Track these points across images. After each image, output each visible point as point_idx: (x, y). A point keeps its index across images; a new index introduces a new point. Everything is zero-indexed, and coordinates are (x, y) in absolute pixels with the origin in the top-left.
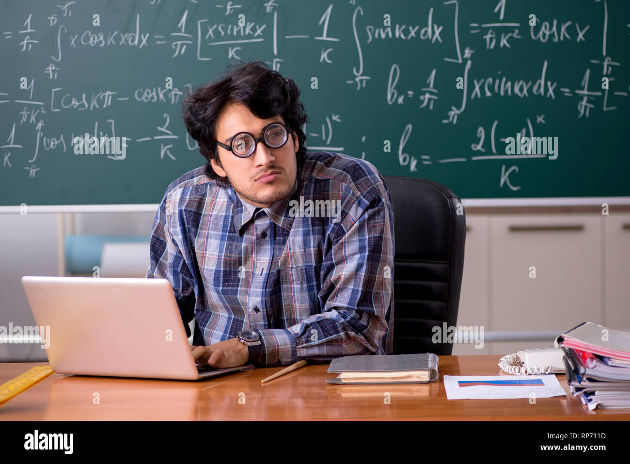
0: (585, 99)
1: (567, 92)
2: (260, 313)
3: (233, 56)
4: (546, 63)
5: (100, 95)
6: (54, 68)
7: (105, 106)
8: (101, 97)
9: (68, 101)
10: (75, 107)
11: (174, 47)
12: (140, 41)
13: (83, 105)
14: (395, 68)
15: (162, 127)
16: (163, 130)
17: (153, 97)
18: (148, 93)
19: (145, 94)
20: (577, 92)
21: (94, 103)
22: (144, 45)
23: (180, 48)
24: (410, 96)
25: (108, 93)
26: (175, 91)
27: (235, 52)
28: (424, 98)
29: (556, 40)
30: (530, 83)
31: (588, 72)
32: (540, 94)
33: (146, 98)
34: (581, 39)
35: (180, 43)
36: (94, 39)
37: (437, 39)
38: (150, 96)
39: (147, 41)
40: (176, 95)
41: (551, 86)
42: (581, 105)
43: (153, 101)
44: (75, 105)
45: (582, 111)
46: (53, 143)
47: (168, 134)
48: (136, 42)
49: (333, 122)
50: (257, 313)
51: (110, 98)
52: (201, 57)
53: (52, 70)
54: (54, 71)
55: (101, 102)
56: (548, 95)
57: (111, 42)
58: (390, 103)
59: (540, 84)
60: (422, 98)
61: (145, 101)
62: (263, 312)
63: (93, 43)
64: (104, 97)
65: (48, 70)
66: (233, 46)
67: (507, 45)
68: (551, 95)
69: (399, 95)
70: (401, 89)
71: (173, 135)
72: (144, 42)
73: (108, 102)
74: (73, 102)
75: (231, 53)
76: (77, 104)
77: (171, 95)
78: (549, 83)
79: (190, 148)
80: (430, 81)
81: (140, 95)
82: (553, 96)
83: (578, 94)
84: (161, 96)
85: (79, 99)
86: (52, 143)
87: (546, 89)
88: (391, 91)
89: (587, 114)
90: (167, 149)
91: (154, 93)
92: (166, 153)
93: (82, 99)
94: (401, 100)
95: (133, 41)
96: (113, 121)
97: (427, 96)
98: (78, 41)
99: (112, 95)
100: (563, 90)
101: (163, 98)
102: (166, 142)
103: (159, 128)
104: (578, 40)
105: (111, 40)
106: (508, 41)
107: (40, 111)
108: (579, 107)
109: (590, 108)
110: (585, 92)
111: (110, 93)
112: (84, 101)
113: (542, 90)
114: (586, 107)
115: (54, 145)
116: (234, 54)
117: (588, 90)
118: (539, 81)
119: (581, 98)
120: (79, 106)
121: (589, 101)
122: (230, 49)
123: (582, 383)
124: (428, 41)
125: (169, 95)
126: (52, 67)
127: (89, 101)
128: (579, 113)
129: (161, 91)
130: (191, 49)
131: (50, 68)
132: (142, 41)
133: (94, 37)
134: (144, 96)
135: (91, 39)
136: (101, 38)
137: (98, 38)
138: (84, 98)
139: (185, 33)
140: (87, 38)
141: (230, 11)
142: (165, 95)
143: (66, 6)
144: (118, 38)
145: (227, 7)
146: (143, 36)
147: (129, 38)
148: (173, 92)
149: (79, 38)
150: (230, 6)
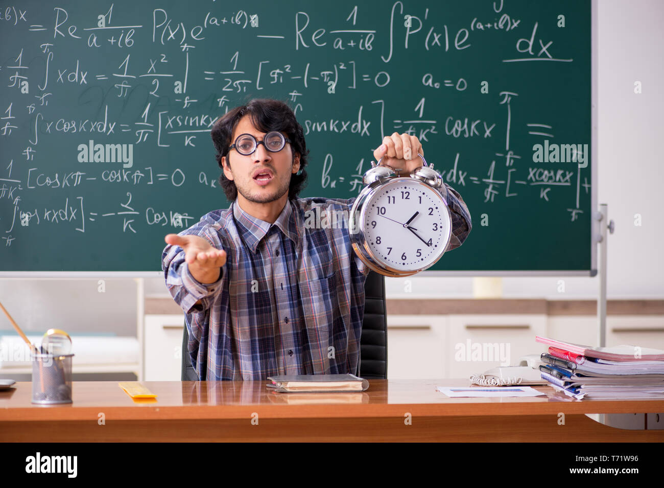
0: (491, 186)
1: (476, 180)
2: (290, 323)
3: (188, 143)
4: (458, 155)
5: (71, 175)
6: (31, 150)
7: (75, 185)
8: (72, 177)
9: (43, 180)
10: (48, 185)
11: (137, 135)
12: (108, 129)
13: (56, 184)
14: (329, 157)
15: (125, 204)
16: (126, 206)
17: (118, 178)
18: (113, 175)
19: (111, 175)
20: (484, 180)
21: (66, 182)
22: (111, 132)
23: (142, 136)
24: (341, 181)
25: (78, 173)
26: (137, 173)
27: (191, 140)
28: (354, 184)
29: (467, 136)
30: (444, 172)
31: (494, 163)
32: (453, 181)
33: (112, 179)
34: (488, 136)
35: (142, 131)
36: (67, 126)
37: (365, 132)
38: (116, 177)
39: (113, 129)
40: (138, 176)
41: (462, 174)
42: (487, 191)
43: (118, 181)
44: (49, 183)
45: (488, 197)
46: (29, 216)
47: (132, 211)
48: (104, 129)
50: (287, 323)
51: (80, 177)
52: (160, 144)
53: (29, 152)
55: (71, 181)
56: (459, 182)
57: (82, 129)
58: (324, 187)
59: (453, 173)
60: (351, 183)
61: (111, 181)
62: (292, 321)
63: (66, 130)
64: (75, 177)
66: (189, 135)
67: (425, 139)
68: (461, 183)
69: (332, 180)
70: (333, 175)
71: (135, 211)
72: (111, 130)
73: (78, 181)
74: (47, 181)
75: (187, 141)
76: (50, 182)
77: (134, 177)
78: (460, 173)
79: (149, 223)
80: (359, 170)
81: (107, 176)
82: (464, 184)
83: (484, 182)
84: (125, 177)
85: (53, 178)
86: (27, 216)
87: (458, 178)
88: (325, 177)
89: (492, 200)
90: (129, 223)
91: (119, 174)
92: (128, 225)
93: (55, 179)
94: (333, 185)
95: (102, 128)
96: (82, 198)
97: (356, 181)
98: (52, 128)
99: (82, 175)
100: (472, 178)
101: (127, 179)
102: (129, 217)
103: (123, 205)
104: (486, 136)
105: (82, 127)
106: (426, 135)
107: (17, 188)
108: (485, 193)
109: (496, 194)
110: (491, 181)
111: (80, 174)
112: (57, 180)
113: (454, 178)
114: (491, 193)
115: (29, 218)
116: (190, 142)
117: (494, 179)
118: (452, 171)
119: (487, 186)
120: (52, 184)
121: (494, 188)
122: (186, 137)
123: (572, 378)
124: (358, 134)
125: (132, 177)
126: (29, 149)
127: (61, 180)
128: (486, 198)
129: (125, 173)
130: (153, 137)
131: (27, 151)
132: (110, 129)
133: (67, 124)
134: (110, 177)
135: (65, 126)
136: (74, 125)
137: (71, 125)
138: (57, 177)
139: (147, 122)
140: (61, 125)
141: (187, 105)
142: (128, 176)
143: (43, 97)
144: (88, 126)
145: (185, 101)
146: (110, 125)
147: (98, 126)
148: (136, 174)
149: (54, 125)
150: (187, 100)
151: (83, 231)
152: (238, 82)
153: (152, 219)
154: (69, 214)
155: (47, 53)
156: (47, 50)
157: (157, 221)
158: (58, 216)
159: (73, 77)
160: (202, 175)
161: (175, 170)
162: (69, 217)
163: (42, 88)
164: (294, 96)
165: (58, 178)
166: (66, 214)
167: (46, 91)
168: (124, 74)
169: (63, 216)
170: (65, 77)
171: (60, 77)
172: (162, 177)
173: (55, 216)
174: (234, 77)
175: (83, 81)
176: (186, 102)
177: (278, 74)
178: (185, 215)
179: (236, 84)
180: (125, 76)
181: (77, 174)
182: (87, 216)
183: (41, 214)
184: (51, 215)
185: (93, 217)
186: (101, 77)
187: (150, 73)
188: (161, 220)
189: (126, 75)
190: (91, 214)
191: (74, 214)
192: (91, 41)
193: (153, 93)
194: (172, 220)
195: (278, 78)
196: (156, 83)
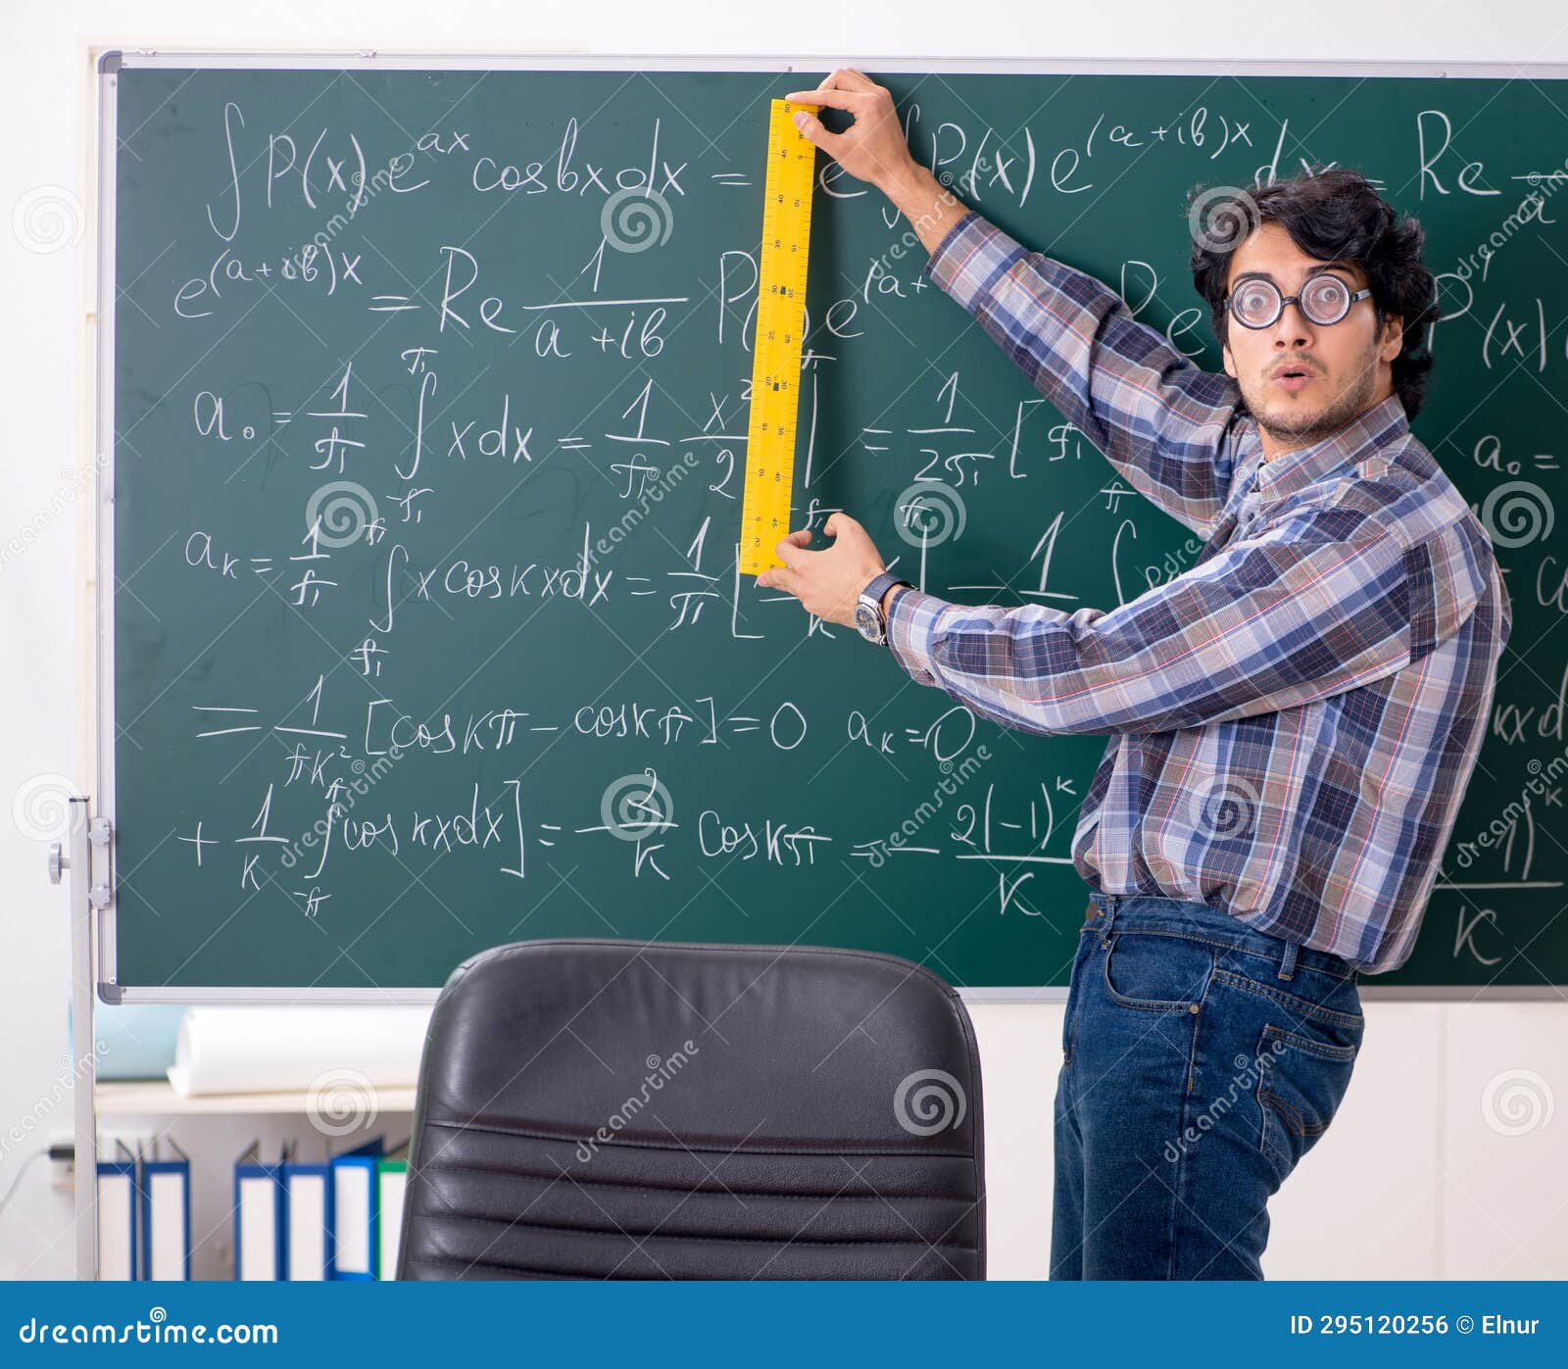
3: (817, 631)
5: (488, 719)
6: (373, 650)
7: (498, 746)
8: (491, 725)
9: (406, 733)
10: (424, 746)
11: (673, 606)
12: (591, 587)
13: (444, 742)
17: (618, 727)
18: (607, 719)
19: (600, 718)
21: (472, 737)
22: (601, 598)
23: (688, 609)
25: (508, 713)
26: (674, 712)
30: (1531, 712)
33: (602, 729)
35: (689, 595)
36: (477, 581)
38: (613, 722)
39: (606, 590)
40: (675, 722)
43: (619, 735)
44: (425, 741)
46: (368, 833)
48: (582, 589)
49: (1058, 797)
51: (513, 725)
52: (740, 630)
53: (369, 652)
54: (373, 657)
55: (489, 735)
57: (520, 587)
59: (1554, 713)
61: (599, 734)
63: (473, 590)
64: (498, 722)
65: (361, 654)
72: (601, 589)
73: (507, 736)
74: (420, 734)
76: (429, 738)
77: (664, 722)
79: (705, 852)
81: (587, 721)
84: (639, 724)
85: (436, 727)
86: (364, 832)
90: (649, 852)
91: (622, 715)
92: (647, 860)
93: (444, 729)
95: (574, 585)
96: (518, 783)
98: (435, 586)
99: (518, 719)
101: (643, 730)
105: (519, 584)
107: (337, 756)
111: (514, 714)
112: (447, 730)
113: (1558, 727)
115: (368, 838)
116: (821, 626)
118: (1551, 707)
120: (434, 744)
125: (660, 723)
126: (370, 646)
127: (459, 732)
129: (640, 712)
130: (716, 612)
131: (365, 649)
132: (598, 590)
133: (476, 576)
134: (597, 723)
135: (470, 580)
136: (495, 579)
137: (488, 578)
138: (447, 725)
139: (701, 571)
140: (459, 579)
141: (814, 523)
142: (649, 721)
143: (409, 498)
144: (535, 581)
145: (808, 510)
146: (597, 578)
147: (564, 580)
148: (669, 716)
149: (440, 575)
150: (815, 508)
151: (522, 876)
152: (958, 457)
153: (713, 842)
154: (482, 827)
155: (419, 375)
156: (419, 366)
157: (728, 847)
158: (450, 832)
159: (492, 442)
160: (856, 718)
161: (782, 704)
162: (481, 838)
163: (406, 471)
164: (1115, 496)
165: (450, 727)
166: (473, 829)
167: (416, 483)
168: (636, 437)
169: (467, 836)
170: (469, 441)
171: (458, 441)
172: (744, 723)
173: (442, 832)
174: (947, 445)
175: (522, 454)
176: (811, 513)
177: (1069, 434)
178: (808, 832)
179: (952, 464)
180: (639, 439)
181: (505, 715)
182: (533, 834)
183: (405, 829)
184: (432, 831)
185: (548, 835)
186: (571, 443)
187: (709, 432)
188: (737, 844)
189: (642, 437)
190: (544, 826)
191: (496, 828)
192: (545, 341)
193: (717, 489)
194: (773, 845)
195: (1071, 447)
196: (728, 459)
